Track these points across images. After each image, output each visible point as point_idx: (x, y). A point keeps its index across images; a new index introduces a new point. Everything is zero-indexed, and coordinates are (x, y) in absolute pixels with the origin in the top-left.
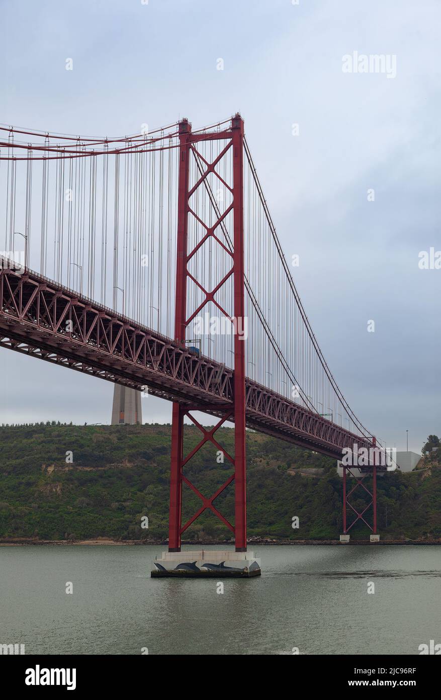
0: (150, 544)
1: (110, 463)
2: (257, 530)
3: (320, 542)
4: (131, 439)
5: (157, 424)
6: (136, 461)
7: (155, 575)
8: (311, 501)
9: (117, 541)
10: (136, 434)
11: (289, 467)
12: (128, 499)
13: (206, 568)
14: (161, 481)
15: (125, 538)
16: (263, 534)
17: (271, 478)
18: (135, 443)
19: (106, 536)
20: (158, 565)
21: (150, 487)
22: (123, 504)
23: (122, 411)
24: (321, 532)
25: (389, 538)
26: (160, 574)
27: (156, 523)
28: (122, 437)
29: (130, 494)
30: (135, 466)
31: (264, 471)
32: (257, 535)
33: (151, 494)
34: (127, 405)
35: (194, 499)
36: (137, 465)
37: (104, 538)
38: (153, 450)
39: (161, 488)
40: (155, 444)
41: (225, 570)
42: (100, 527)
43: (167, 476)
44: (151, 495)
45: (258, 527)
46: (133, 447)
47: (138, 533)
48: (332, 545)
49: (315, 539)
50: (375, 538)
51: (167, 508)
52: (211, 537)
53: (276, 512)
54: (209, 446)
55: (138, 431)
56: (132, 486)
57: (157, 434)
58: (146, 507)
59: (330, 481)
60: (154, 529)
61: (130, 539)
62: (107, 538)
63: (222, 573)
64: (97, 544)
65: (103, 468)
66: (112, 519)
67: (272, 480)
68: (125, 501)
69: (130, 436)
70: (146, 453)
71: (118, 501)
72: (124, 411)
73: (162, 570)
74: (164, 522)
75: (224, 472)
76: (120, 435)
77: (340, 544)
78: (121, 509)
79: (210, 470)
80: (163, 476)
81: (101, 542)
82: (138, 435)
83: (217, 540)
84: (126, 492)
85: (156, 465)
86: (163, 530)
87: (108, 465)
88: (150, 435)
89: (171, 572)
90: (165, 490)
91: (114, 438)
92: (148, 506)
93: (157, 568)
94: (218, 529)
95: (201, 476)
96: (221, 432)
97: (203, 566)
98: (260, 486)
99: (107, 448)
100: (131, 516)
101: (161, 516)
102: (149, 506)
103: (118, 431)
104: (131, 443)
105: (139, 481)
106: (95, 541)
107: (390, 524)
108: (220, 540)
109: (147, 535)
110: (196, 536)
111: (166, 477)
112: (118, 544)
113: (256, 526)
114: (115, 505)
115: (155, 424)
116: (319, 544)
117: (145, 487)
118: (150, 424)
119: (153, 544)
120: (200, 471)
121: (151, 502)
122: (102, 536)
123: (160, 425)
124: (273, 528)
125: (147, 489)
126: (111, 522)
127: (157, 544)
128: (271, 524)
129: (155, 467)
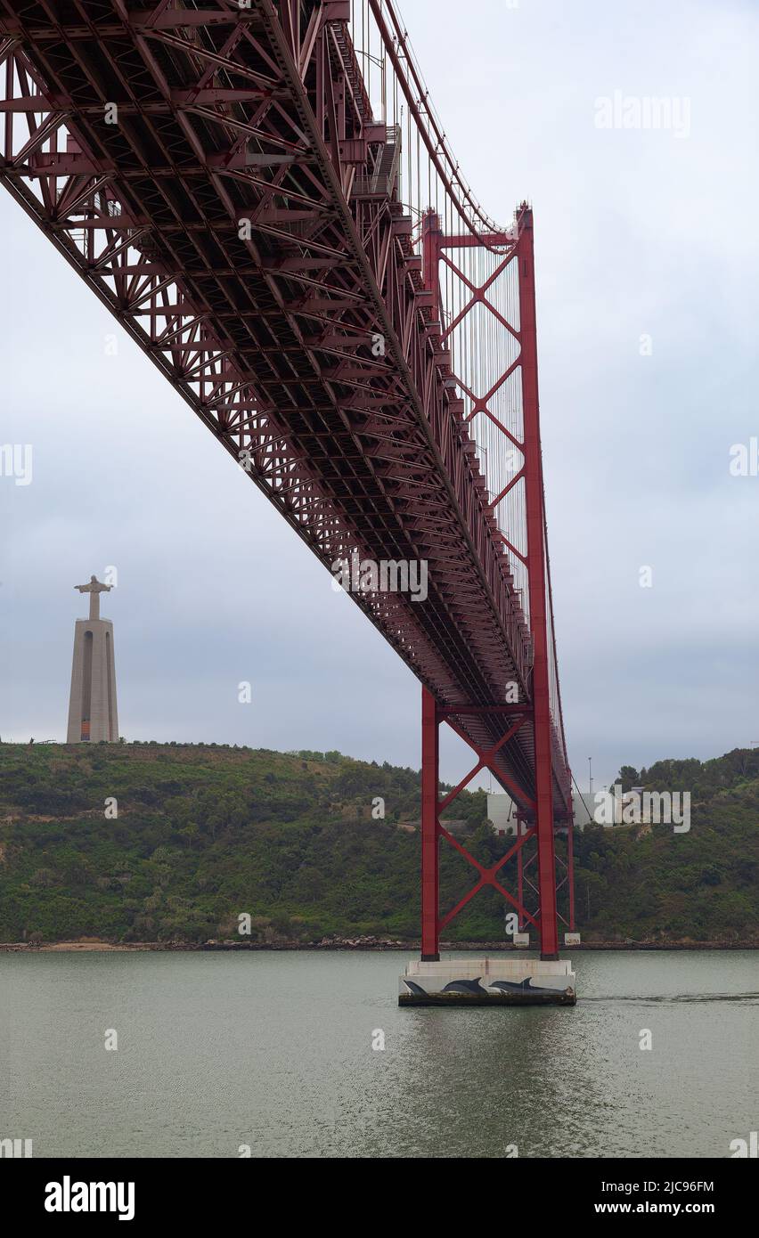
0: (178, 949)
1: (85, 810)
2: (363, 925)
3: (478, 945)
4: (115, 769)
5: (153, 743)
6: (130, 807)
7: (405, 1002)
8: (450, 876)
9: (115, 943)
10: (120, 759)
11: (397, 817)
12: (124, 872)
13: (497, 990)
14: (178, 841)
15: (131, 939)
16: (379, 932)
17: (373, 837)
18: (125, 774)
19: (96, 936)
20: (411, 984)
21: (161, 851)
22: (117, 881)
23: (86, 719)
24: (478, 927)
25: (596, 938)
26: (415, 1000)
27: (183, 914)
28: (100, 763)
29: (127, 862)
30: (128, 816)
31: (360, 825)
32: (368, 933)
33: (164, 862)
34: (94, 710)
35: (243, 872)
36: (131, 813)
37: (91, 939)
38: (157, 787)
39: (180, 852)
40: (159, 777)
41: (532, 992)
42: (81, 920)
43: (189, 832)
44: (163, 865)
45: (364, 920)
46: (120, 782)
47: (152, 931)
48: (503, 950)
49: (470, 940)
50: (573, 938)
51: (196, 887)
52: (286, 937)
53: (391, 894)
54: (248, 780)
55: (125, 754)
56: (128, 849)
57: (158, 759)
58: (159, 884)
59: (484, 842)
60: (182, 923)
61: (138, 941)
62: (96, 939)
63: (527, 997)
64: (80, 949)
65: (73, 818)
66: (102, 907)
67: (375, 840)
68: (118, 874)
69: (112, 762)
70: (145, 792)
71: (109, 875)
72: (89, 720)
73: (419, 993)
74: (196, 911)
75: (287, 826)
76: (95, 761)
77: (514, 948)
78: (115, 889)
79: (259, 822)
80: (182, 832)
81: (89, 946)
82: (127, 762)
83: (297, 942)
84: (118, 860)
85: (161, 813)
86: (198, 925)
87: (81, 813)
88: (147, 762)
89: (436, 997)
90: (187, 857)
91: (85, 765)
92: (162, 884)
93: (409, 990)
94: (296, 923)
95: (249, 833)
96: (261, 757)
97: (493, 985)
98: (357, 850)
99: (76, 782)
100: (135, 901)
101: (190, 902)
102: (165, 883)
103: (90, 754)
104: (116, 775)
105: (139, 841)
106: (78, 945)
107: (595, 914)
108: (301, 942)
109: (172, 934)
110: (260, 935)
111: (188, 835)
112: (120, 948)
113: (360, 917)
114: (103, 882)
115: (152, 742)
116: (479, 949)
117: (150, 852)
118: (142, 741)
119: (184, 949)
120: (244, 824)
121: (166, 876)
122: (89, 936)
123: (159, 745)
124: (391, 921)
125: (155, 854)
126: (102, 911)
127: (191, 949)
128: (386, 915)
129: (160, 816)
